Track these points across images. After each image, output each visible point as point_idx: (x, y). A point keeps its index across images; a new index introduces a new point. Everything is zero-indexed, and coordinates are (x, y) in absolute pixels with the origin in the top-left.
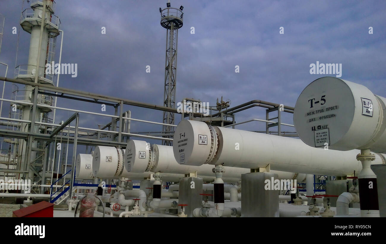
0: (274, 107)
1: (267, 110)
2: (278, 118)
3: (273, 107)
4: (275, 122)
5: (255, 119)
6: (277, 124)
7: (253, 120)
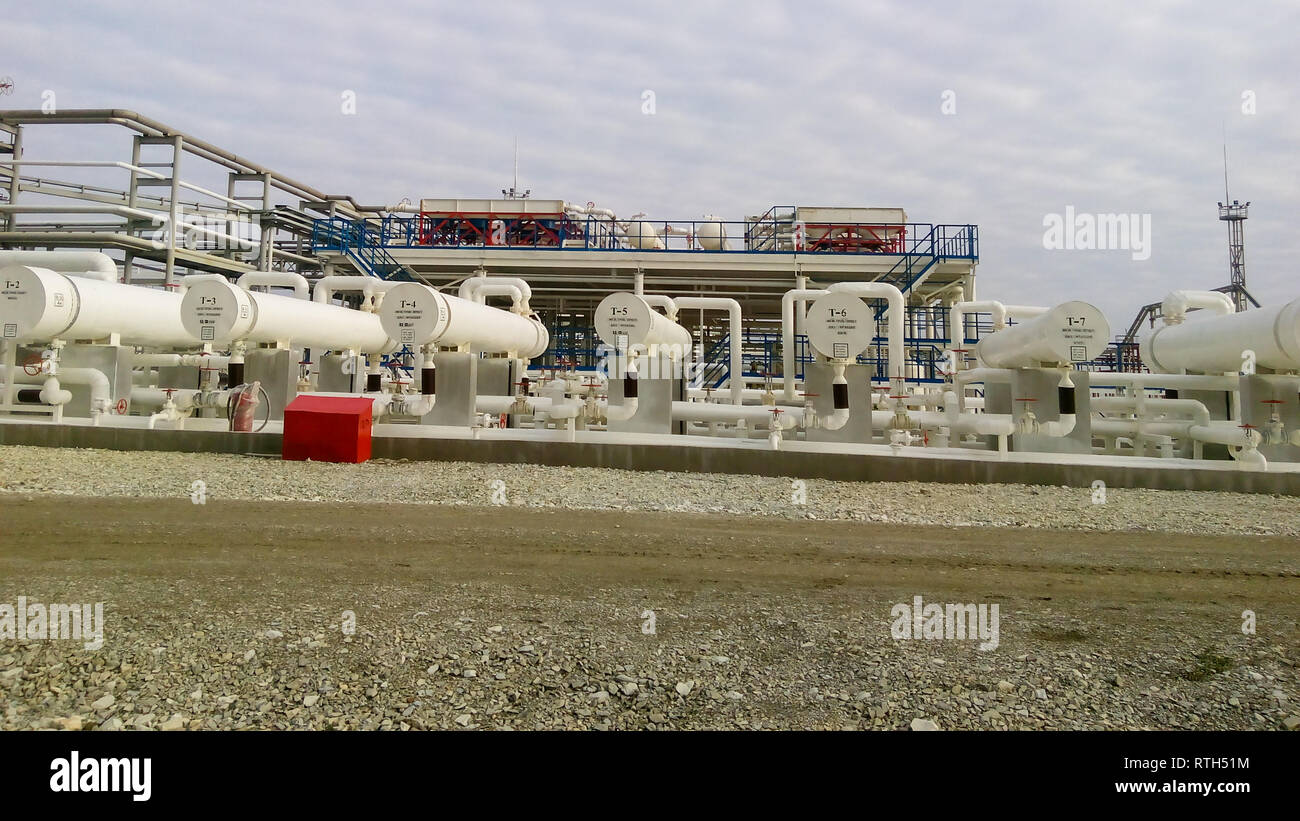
0: (165, 134)
1: (137, 138)
2: (172, 165)
3: (161, 134)
4: (162, 176)
5: (122, 164)
6: (169, 182)
7: (115, 166)
